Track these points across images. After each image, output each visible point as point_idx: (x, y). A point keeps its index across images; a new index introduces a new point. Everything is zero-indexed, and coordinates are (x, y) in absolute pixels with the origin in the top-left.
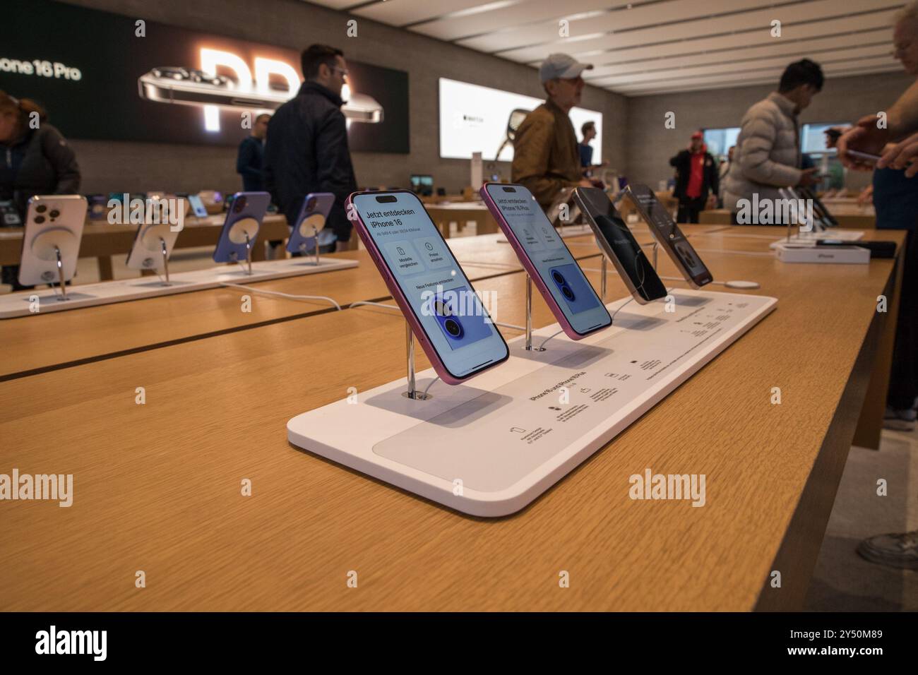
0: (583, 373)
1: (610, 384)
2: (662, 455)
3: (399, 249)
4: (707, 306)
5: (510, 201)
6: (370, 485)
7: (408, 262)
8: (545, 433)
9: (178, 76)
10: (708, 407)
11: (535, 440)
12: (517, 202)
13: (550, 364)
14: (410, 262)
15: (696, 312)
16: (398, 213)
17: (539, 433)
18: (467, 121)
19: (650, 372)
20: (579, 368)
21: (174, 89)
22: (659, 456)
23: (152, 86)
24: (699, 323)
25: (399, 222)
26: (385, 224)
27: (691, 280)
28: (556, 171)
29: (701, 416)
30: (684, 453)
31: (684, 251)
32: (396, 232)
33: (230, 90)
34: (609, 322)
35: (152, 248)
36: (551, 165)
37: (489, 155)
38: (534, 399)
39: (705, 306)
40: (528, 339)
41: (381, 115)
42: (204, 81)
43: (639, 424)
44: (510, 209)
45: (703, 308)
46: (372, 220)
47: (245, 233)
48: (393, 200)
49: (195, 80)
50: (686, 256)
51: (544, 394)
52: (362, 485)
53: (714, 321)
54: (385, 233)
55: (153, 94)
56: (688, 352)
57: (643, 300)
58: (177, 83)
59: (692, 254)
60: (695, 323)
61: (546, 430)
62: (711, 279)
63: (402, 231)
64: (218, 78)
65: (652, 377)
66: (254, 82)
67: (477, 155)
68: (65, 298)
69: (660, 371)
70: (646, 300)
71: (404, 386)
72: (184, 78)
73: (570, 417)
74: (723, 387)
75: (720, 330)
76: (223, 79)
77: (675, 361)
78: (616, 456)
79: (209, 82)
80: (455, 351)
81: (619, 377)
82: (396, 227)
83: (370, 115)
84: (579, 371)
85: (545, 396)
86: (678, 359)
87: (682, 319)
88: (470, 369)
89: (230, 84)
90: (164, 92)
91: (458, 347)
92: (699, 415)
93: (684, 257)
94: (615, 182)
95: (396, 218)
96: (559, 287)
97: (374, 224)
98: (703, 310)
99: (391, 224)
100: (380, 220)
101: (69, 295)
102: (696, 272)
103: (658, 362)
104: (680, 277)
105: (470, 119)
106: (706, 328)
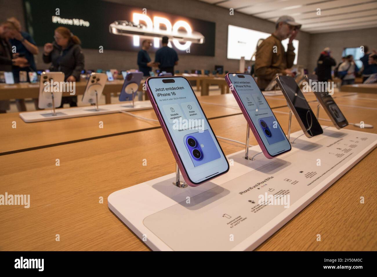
0: (272, 177)
1: (286, 186)
2: (312, 243)
3: (172, 108)
4: (344, 138)
5: (241, 83)
6: (138, 243)
7: (175, 116)
8: (242, 221)
9: (124, 24)
10: (343, 207)
11: (235, 225)
12: (245, 83)
13: (256, 169)
14: (177, 116)
15: (338, 141)
16: (174, 89)
17: (239, 219)
18: (240, 44)
19: (310, 180)
20: (270, 174)
21: (123, 29)
22: (310, 243)
23: (114, 28)
24: (340, 149)
25: (174, 94)
26: (166, 95)
27: (337, 124)
28: (275, 65)
29: (338, 214)
30: (326, 243)
31: (334, 109)
32: (172, 99)
33: (144, 30)
34: (289, 149)
35: (92, 95)
36: (273, 62)
37: (248, 58)
38: (241, 193)
39: (343, 138)
40: (246, 152)
41: (204, 41)
42: (134, 26)
43: (300, 215)
44: (240, 86)
45: (342, 139)
46: (158, 92)
47: (132, 89)
48: (173, 81)
49: (130, 26)
50: (335, 112)
51: (248, 190)
52: (134, 242)
53: (348, 148)
54: (165, 100)
55: (115, 31)
56: (332, 168)
57: (310, 136)
58: (124, 27)
59: (338, 111)
60: (337, 149)
61: (244, 218)
62: (347, 124)
63: (175, 99)
64: (140, 25)
65: (310, 184)
66: (153, 26)
67: (243, 58)
68: (55, 114)
69: (315, 180)
70: (311, 136)
71: (174, 178)
72: (127, 25)
73: (259, 209)
74: (353, 192)
75: (351, 154)
76: (142, 25)
77: (325, 173)
78: (283, 240)
79: (136, 26)
80: (196, 167)
81: (292, 182)
82: (172, 96)
83: (199, 40)
84: (270, 176)
85: (248, 192)
86: (327, 172)
87: (330, 146)
88: (204, 178)
89: (144, 27)
90: (119, 31)
91: (198, 165)
92: (338, 212)
93: (333, 112)
94: (303, 71)
95: (172, 91)
96: (263, 129)
97: (159, 95)
98: (342, 140)
99: (169, 94)
100: (162, 92)
101: (57, 113)
102: (340, 120)
103: (315, 173)
104: (329, 120)
105: (241, 42)
106: (343, 152)
